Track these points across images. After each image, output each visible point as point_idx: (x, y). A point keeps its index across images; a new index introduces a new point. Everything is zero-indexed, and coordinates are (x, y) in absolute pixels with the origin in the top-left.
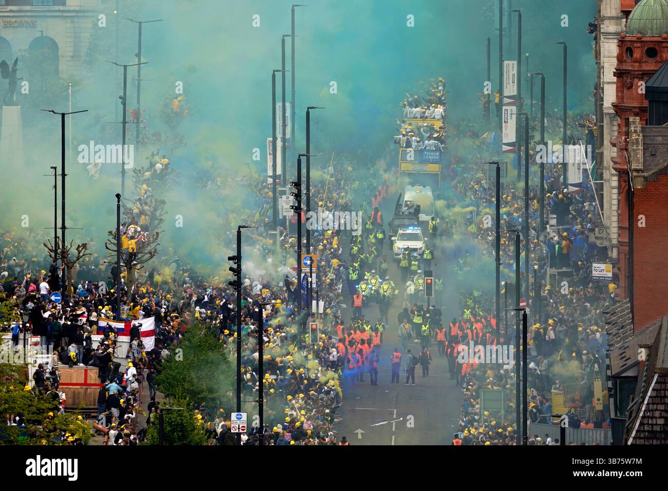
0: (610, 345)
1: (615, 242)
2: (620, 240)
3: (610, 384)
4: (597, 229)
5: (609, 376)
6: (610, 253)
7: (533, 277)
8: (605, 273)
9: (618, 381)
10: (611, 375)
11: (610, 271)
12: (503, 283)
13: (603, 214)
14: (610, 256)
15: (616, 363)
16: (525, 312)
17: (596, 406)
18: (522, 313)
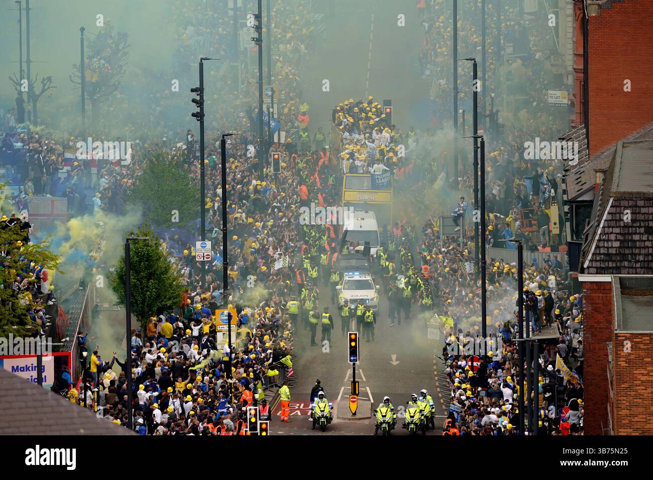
0: (566, 171)
1: (570, 69)
2: (575, 67)
3: (566, 208)
4: (552, 57)
5: (566, 201)
6: (565, 80)
7: (490, 104)
8: (560, 100)
9: (574, 206)
10: (567, 199)
11: (565, 98)
12: (461, 111)
13: (558, 42)
14: (565, 83)
15: (572, 188)
16: (482, 139)
17: (553, 230)
18: (479, 140)
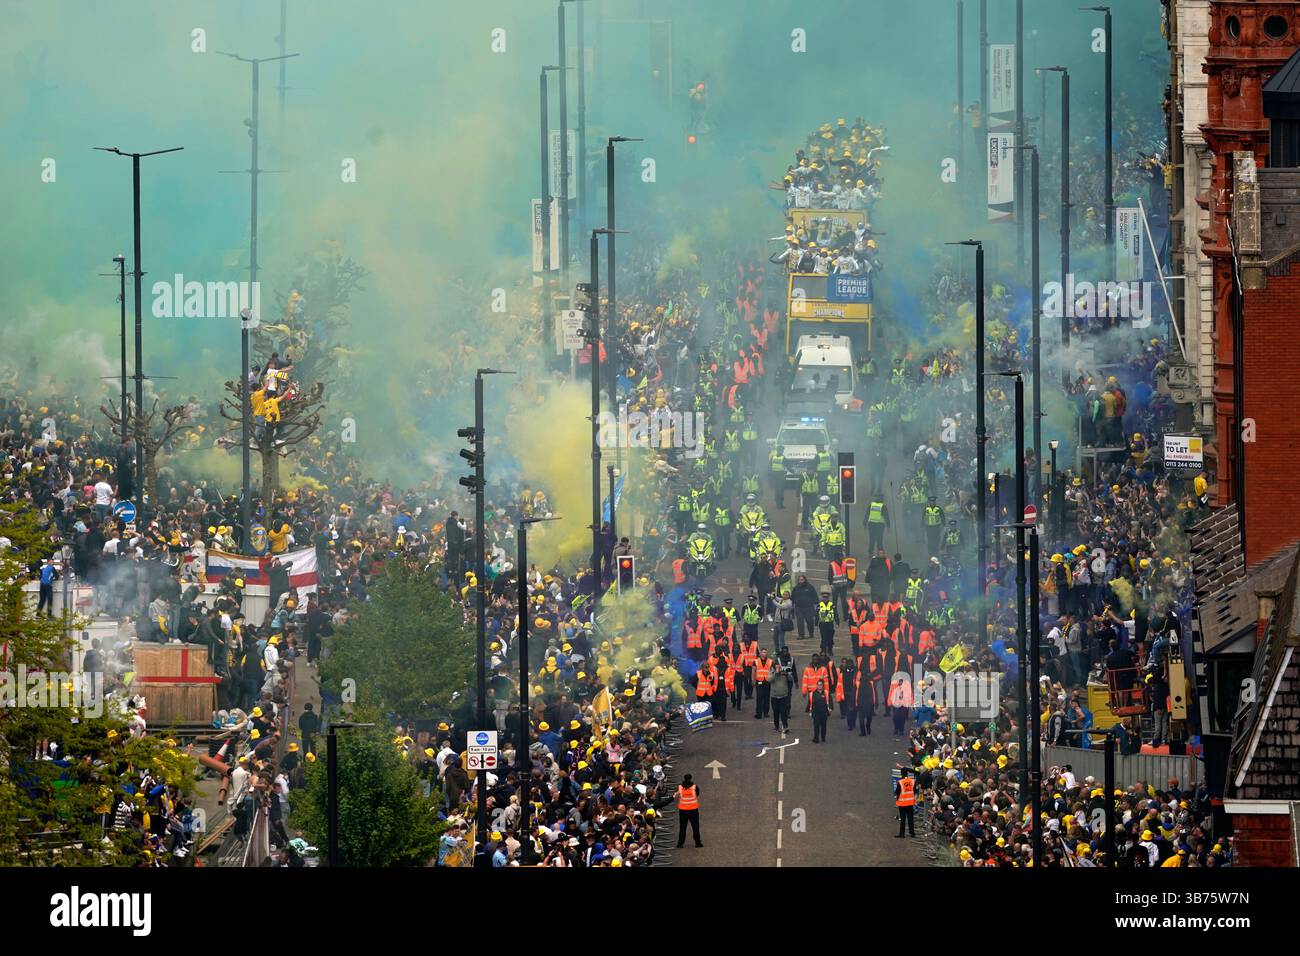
0: (1201, 594)
1: (1207, 393)
2: (1217, 389)
3: (1200, 669)
4: (1172, 370)
5: (1199, 654)
6: (1197, 415)
7: (1048, 463)
8: (1188, 453)
9: (1216, 664)
10: (1201, 651)
11: (1198, 451)
12: (991, 476)
13: (1183, 340)
14: (1197, 421)
15: (1211, 628)
16: (1034, 531)
17: (1174, 712)
18: (1028, 532)
